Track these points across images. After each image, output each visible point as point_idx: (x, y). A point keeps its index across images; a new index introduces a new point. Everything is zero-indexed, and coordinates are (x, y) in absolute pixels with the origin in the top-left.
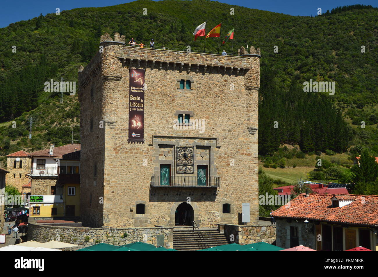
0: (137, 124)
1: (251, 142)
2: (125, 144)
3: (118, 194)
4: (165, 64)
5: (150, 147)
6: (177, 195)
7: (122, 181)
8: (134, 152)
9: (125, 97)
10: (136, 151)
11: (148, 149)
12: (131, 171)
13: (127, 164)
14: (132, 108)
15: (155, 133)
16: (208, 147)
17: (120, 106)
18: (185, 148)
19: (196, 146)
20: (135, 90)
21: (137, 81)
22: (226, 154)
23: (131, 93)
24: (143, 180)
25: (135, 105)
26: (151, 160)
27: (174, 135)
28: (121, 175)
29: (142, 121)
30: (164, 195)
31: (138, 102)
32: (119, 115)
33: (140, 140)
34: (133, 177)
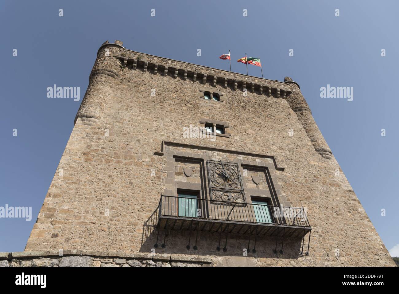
2: (108, 148)
5: (156, 157)
6: (218, 249)
7: (87, 212)
10: (128, 160)
11: (152, 160)
12: (112, 193)
13: (107, 180)
15: (168, 139)
16: (262, 169)
17: (110, 102)
18: (222, 164)
19: (242, 165)
22: (297, 180)
24: (138, 212)
26: (159, 178)
27: (201, 146)
28: (87, 199)
30: (188, 248)
32: (106, 111)
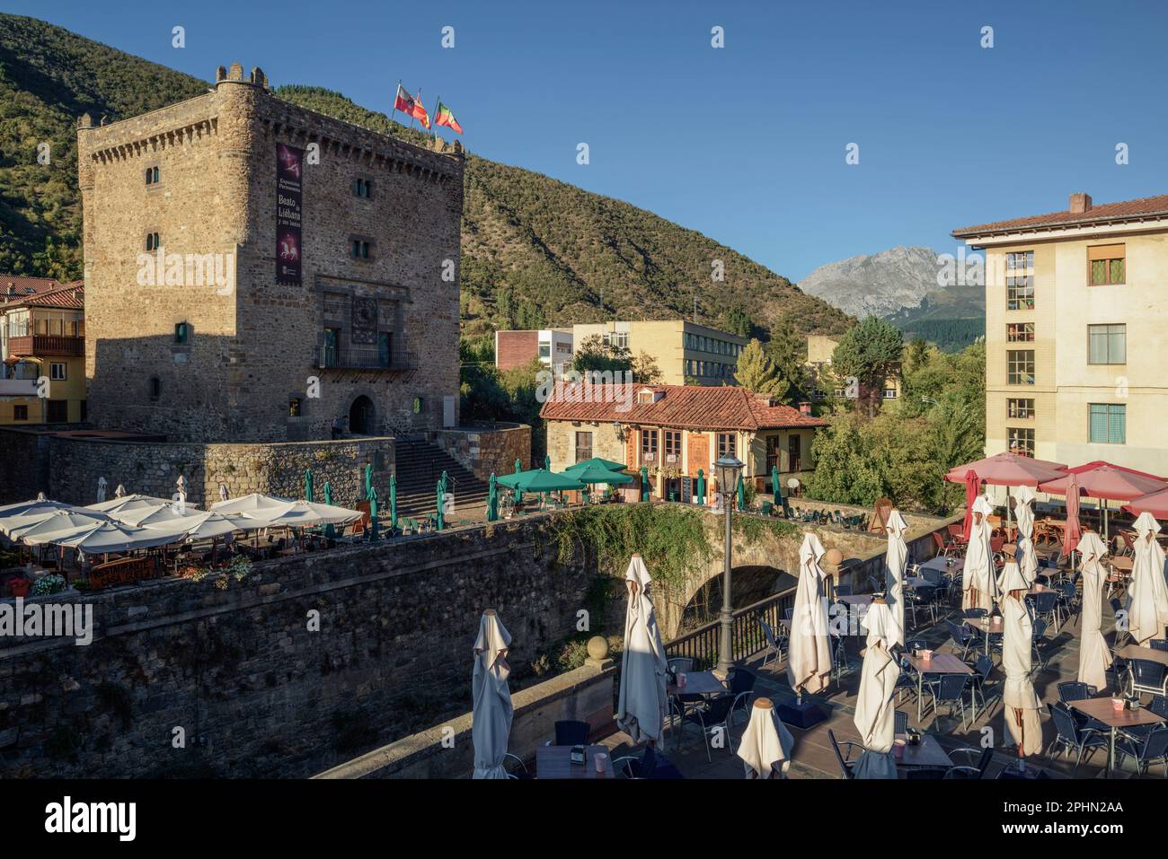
0: (290, 250)
1: (451, 299)
2: (270, 286)
3: (259, 379)
4: (336, 144)
5: (310, 294)
6: (352, 382)
7: (266, 356)
8: (285, 301)
9: (269, 196)
10: (288, 301)
11: (307, 299)
12: (280, 337)
13: (275, 324)
14: (282, 219)
15: (319, 270)
16: (396, 302)
17: (262, 212)
18: (364, 299)
19: (379, 299)
20: (287, 185)
21: (290, 169)
22: (419, 314)
23: (279, 191)
24: (300, 354)
25: (287, 214)
26: (313, 319)
27: (347, 277)
28: (264, 344)
29: (299, 246)
30: (334, 382)
31: (292, 209)
32: (260, 230)
33: (296, 280)
34: (284, 349)
